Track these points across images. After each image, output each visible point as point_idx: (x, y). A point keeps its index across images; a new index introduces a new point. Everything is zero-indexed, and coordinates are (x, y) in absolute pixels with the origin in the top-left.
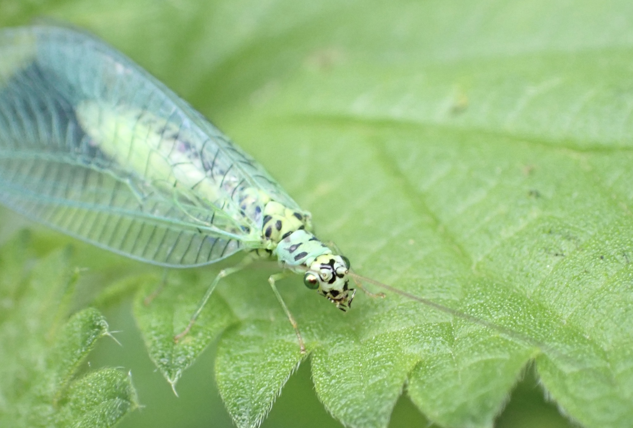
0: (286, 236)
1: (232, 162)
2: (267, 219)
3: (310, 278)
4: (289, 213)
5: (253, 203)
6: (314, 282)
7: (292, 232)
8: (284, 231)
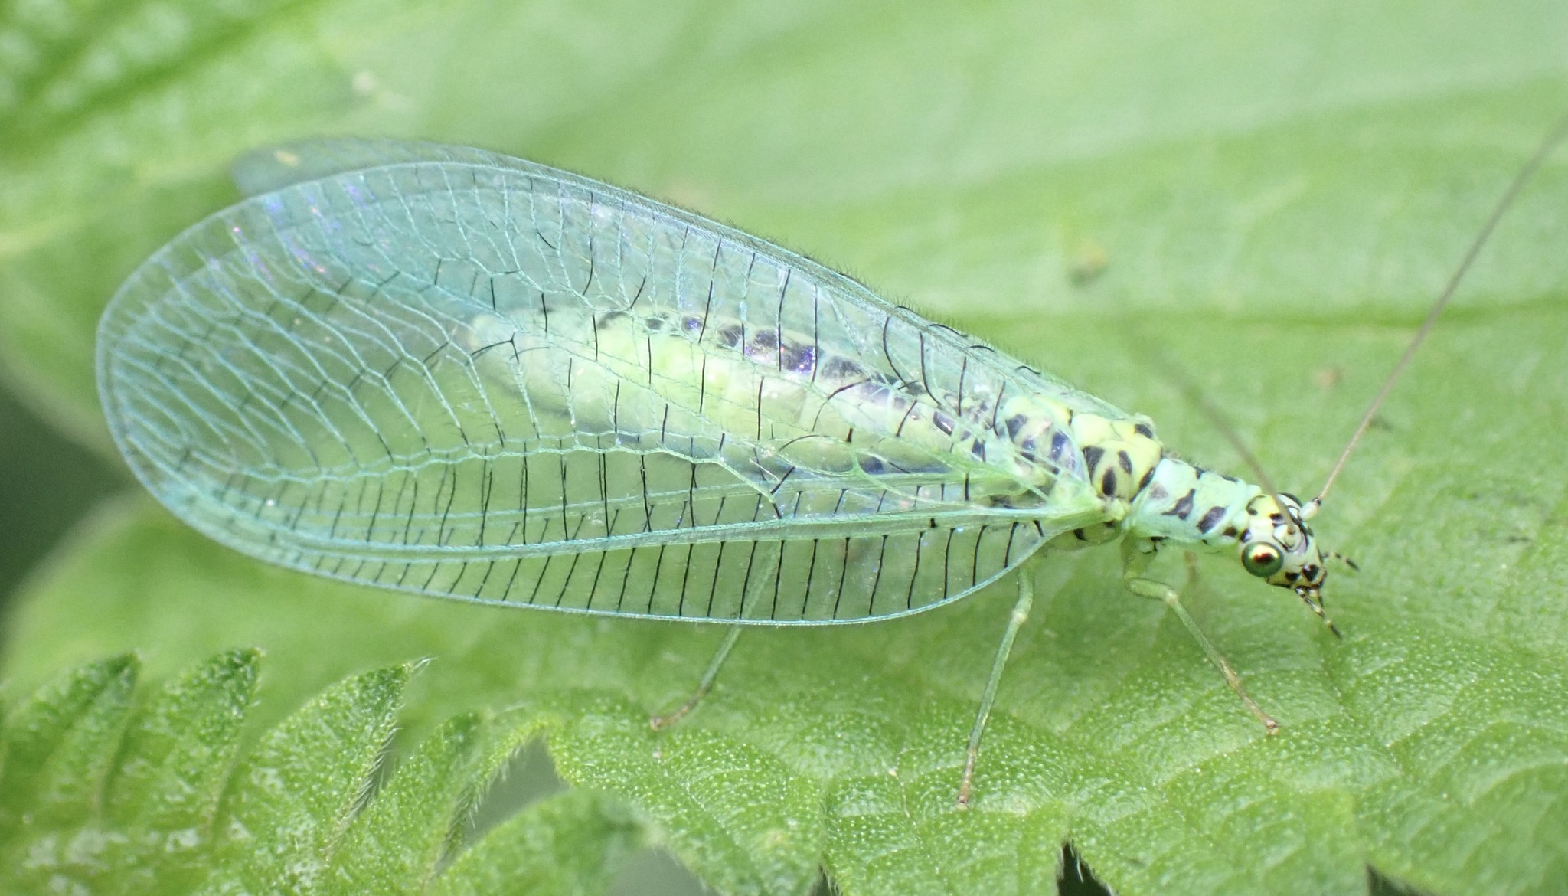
0: (1146, 481)
1: (962, 354)
2: (1092, 455)
3: (1258, 551)
4: (1127, 428)
5: (1048, 429)
6: (1266, 559)
7: (1153, 469)
8: (1139, 472)
